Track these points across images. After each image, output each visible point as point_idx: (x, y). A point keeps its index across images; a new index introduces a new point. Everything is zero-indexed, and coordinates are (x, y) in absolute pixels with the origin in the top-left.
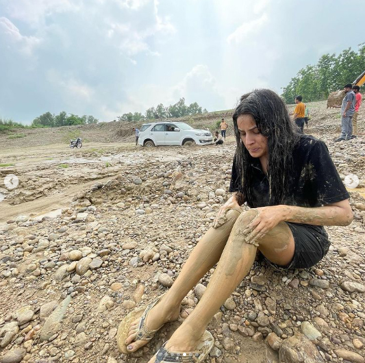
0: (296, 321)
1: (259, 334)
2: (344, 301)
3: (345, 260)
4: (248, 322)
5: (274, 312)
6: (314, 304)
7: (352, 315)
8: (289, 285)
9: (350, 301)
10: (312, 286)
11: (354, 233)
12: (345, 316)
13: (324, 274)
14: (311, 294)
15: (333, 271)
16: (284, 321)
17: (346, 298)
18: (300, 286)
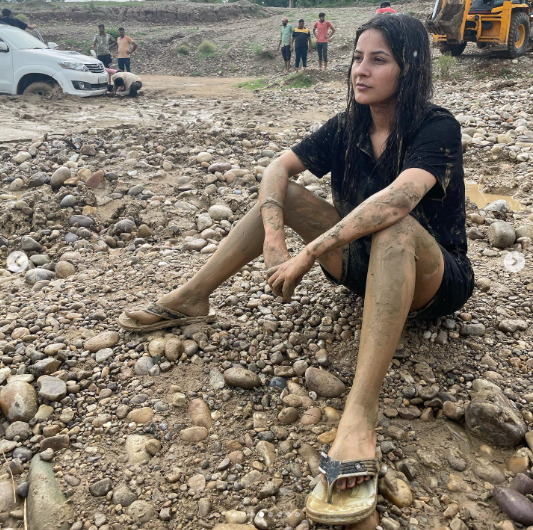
0: (465, 383)
1: (429, 409)
2: (509, 344)
3: (491, 295)
4: (406, 402)
5: (434, 380)
6: (478, 357)
7: (524, 357)
8: (436, 342)
9: (515, 343)
10: (464, 335)
11: (483, 259)
12: (516, 361)
13: (473, 317)
14: (468, 346)
15: (483, 312)
16: (449, 386)
17: (509, 341)
18: (450, 339)
